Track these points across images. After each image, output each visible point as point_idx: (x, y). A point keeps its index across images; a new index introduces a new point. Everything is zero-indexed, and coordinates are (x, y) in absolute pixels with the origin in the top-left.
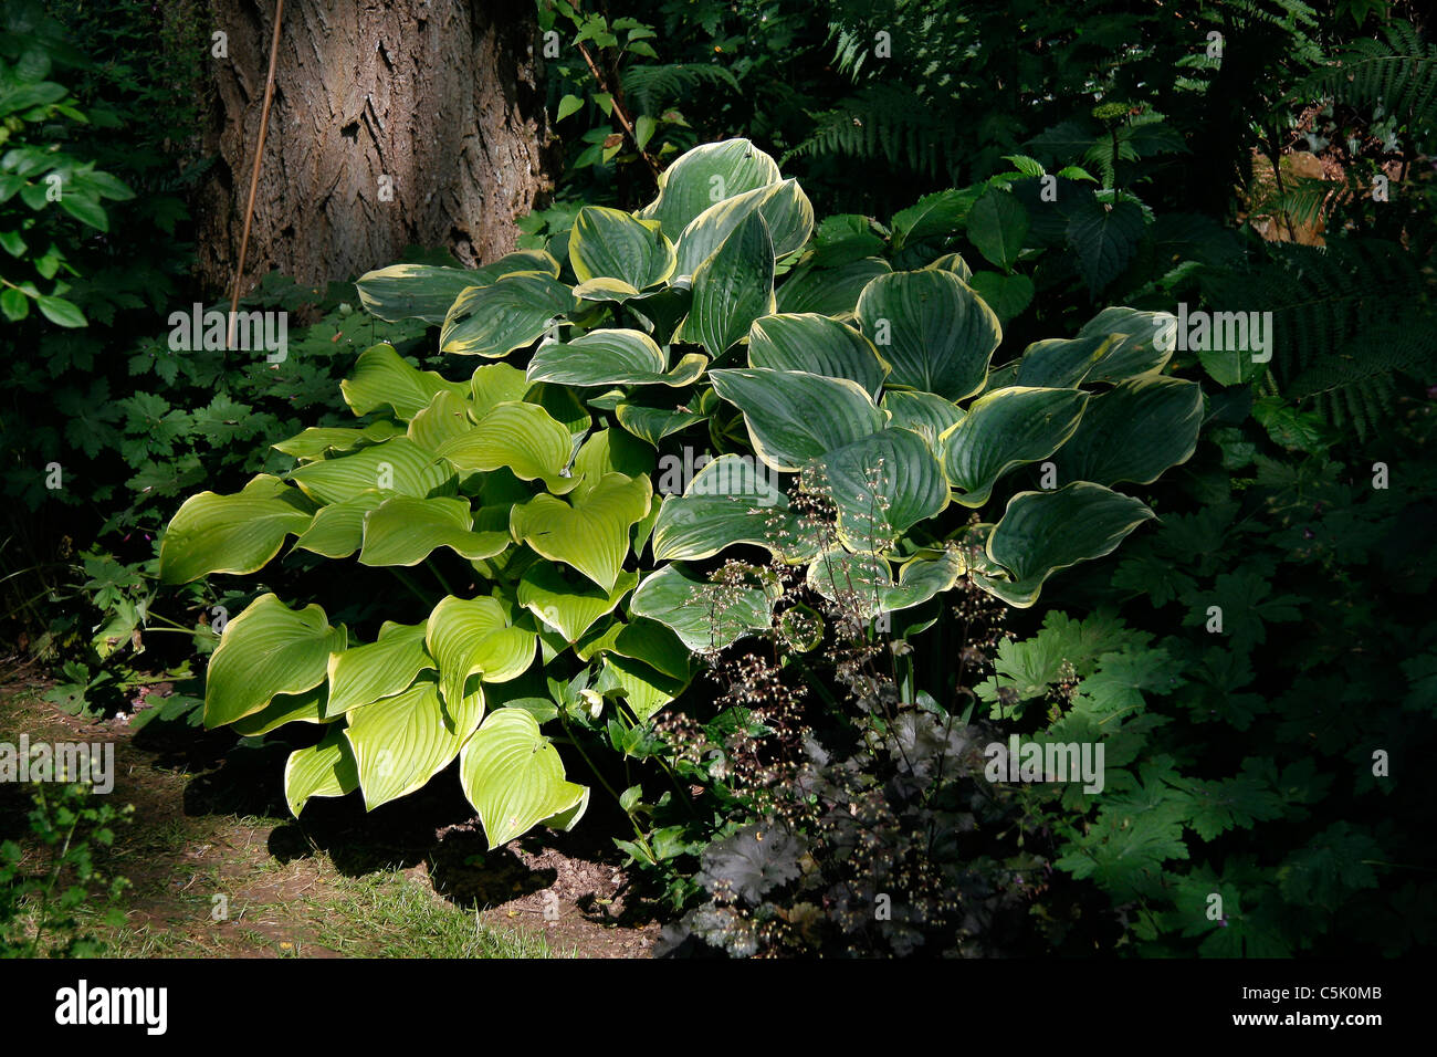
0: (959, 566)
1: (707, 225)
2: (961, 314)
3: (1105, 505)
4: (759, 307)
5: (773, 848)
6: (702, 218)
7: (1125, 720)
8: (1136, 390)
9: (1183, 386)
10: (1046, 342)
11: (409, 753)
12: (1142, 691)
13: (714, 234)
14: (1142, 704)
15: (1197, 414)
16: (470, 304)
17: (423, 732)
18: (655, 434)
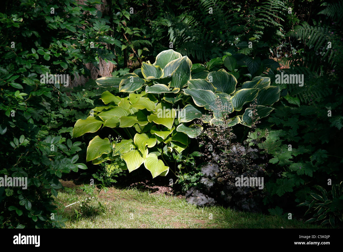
0: (239, 120)
1: (169, 66)
2: (228, 78)
3: (264, 109)
4: (188, 78)
5: (214, 167)
6: (168, 64)
7: (276, 141)
8: (266, 89)
9: (275, 88)
10: (247, 82)
11: (135, 162)
12: (278, 136)
13: (171, 67)
14: (279, 138)
15: (279, 93)
16: (124, 82)
17: (137, 157)
18: (173, 102)
